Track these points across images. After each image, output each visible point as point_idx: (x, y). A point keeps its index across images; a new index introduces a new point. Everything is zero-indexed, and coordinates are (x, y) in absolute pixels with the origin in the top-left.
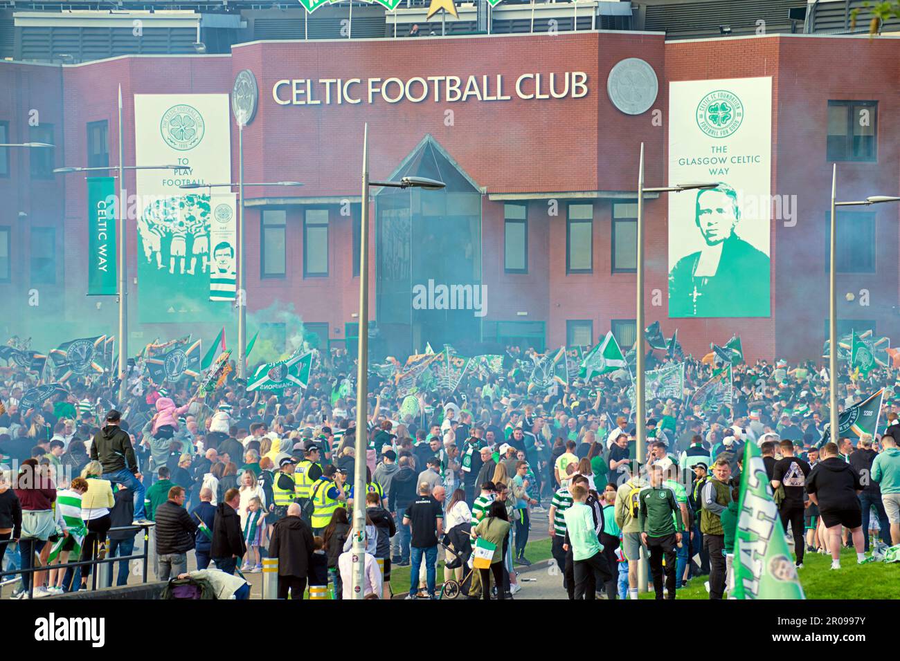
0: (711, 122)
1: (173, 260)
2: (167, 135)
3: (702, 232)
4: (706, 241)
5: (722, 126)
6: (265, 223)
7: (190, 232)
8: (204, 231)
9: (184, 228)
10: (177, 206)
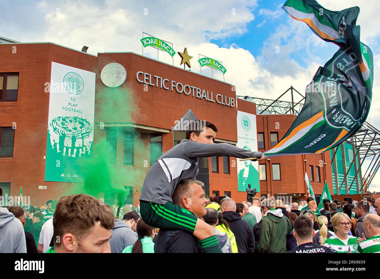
0: (244, 125)
4: (245, 165)
5: (247, 128)
7: (74, 135)
8: (81, 136)
9: (71, 133)
10: (69, 121)
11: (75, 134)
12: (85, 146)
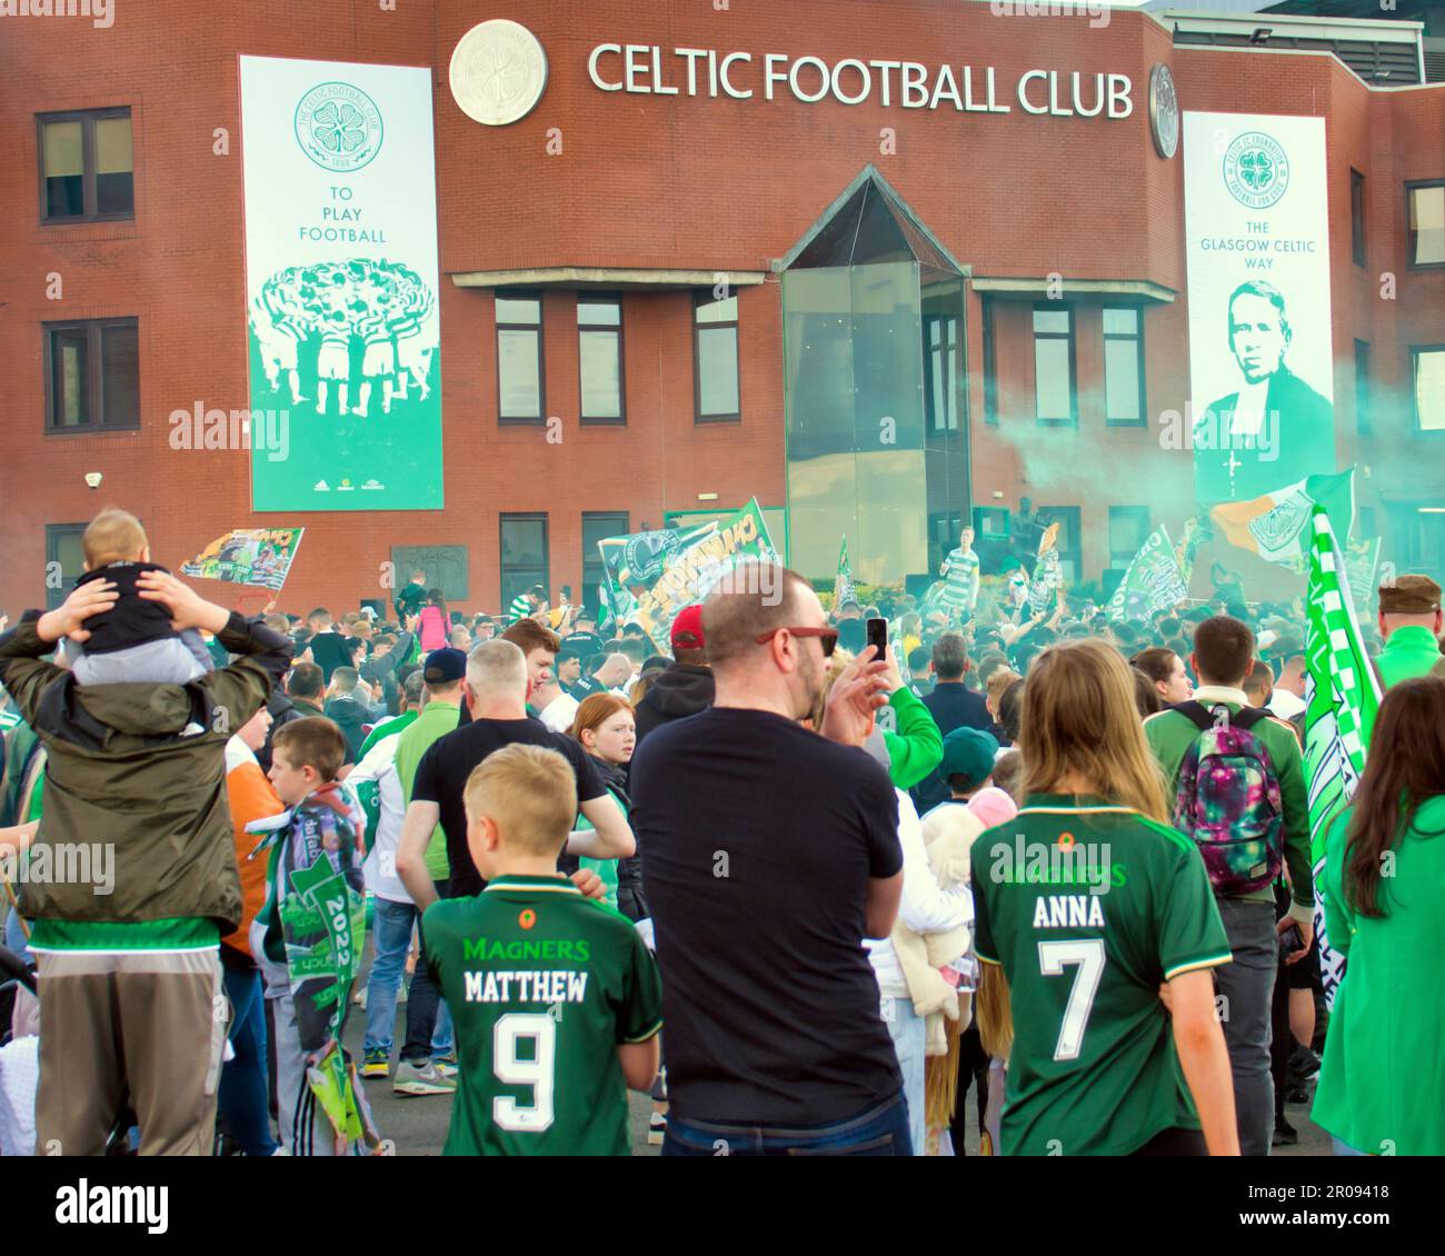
0: (1244, 182)
1: (323, 389)
2: (307, 139)
3: (1238, 360)
4: (1244, 377)
5: (1261, 189)
6: (498, 320)
7: (356, 331)
8: (385, 331)
9: (345, 324)
10: (331, 282)
11: (359, 329)
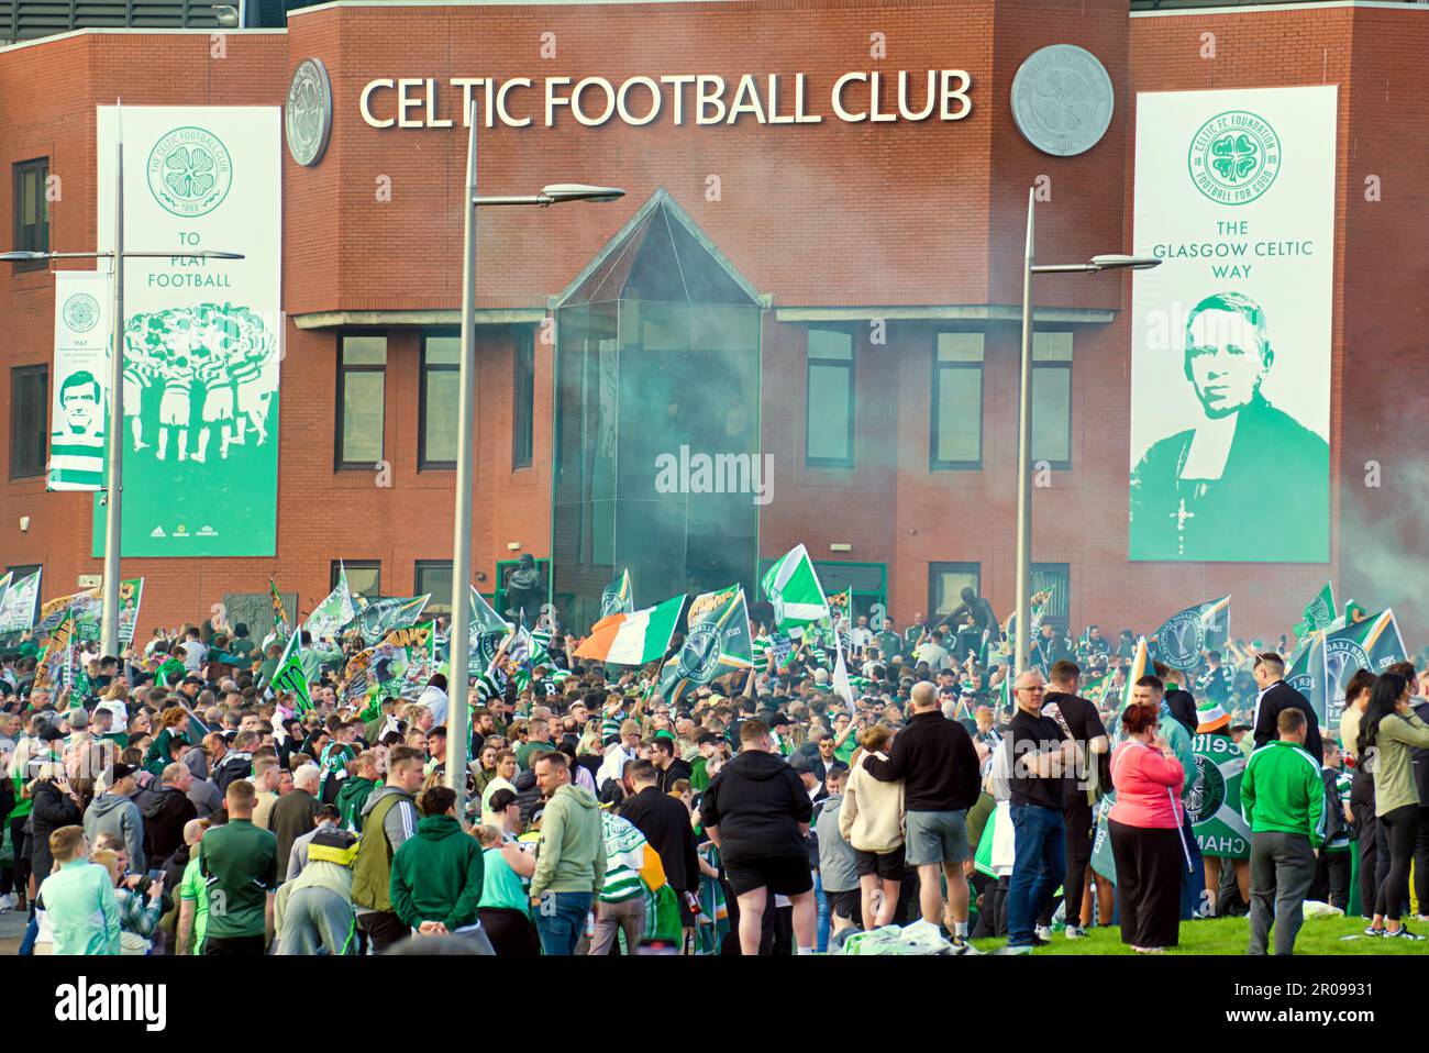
0: (1216, 174)
1: (163, 435)
2: (158, 185)
4: (1203, 409)
5: (1240, 181)
6: (346, 361)
7: (197, 377)
8: (226, 376)
10: (175, 328)
11: (200, 374)
12: (241, 415)
